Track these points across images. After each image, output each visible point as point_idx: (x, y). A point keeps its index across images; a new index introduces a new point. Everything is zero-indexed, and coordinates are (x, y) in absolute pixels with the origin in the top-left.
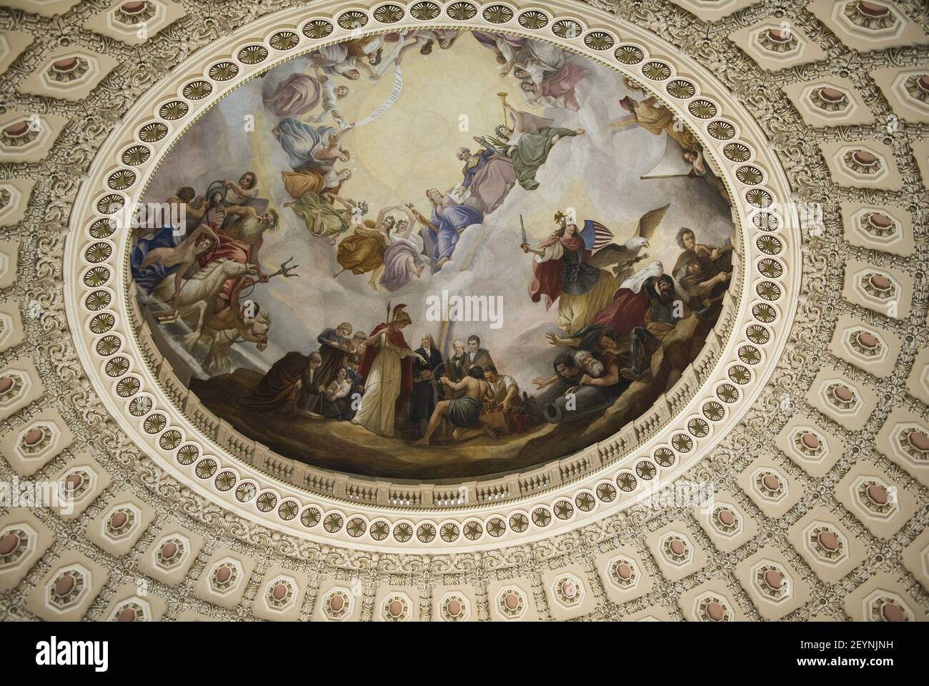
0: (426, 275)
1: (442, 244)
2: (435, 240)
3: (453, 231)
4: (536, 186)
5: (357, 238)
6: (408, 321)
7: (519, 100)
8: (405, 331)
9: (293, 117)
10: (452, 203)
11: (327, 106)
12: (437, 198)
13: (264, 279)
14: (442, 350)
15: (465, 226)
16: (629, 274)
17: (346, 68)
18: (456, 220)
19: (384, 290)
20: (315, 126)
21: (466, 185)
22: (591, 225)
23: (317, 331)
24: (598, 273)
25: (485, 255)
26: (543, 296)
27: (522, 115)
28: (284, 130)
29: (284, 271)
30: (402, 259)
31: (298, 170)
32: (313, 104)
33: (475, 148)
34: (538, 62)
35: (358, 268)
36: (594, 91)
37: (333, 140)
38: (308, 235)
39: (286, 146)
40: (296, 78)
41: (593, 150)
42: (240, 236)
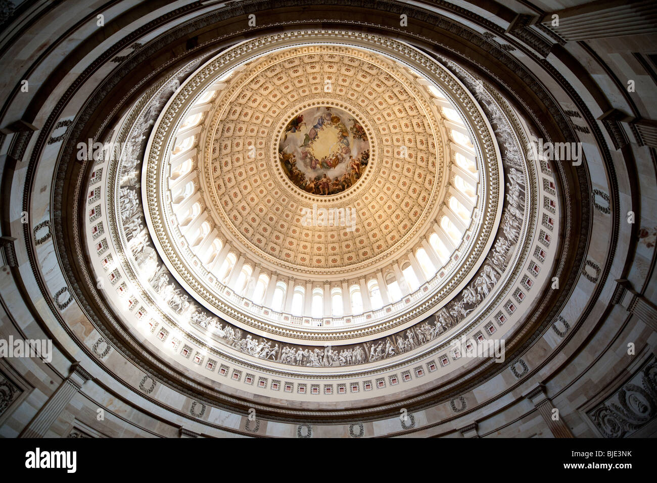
0: (323, 116)
3: (319, 124)
4: (305, 135)
5: (336, 122)
6: (326, 108)
7: (310, 150)
13: (353, 120)
18: (318, 126)
25: (312, 120)
26: (300, 116)
27: (309, 147)
28: (348, 145)
29: (350, 120)
30: (328, 118)
33: (316, 139)
35: (336, 117)
36: (299, 156)
37: (340, 141)
38: (345, 125)
40: (346, 154)
41: (297, 145)
42: (357, 129)
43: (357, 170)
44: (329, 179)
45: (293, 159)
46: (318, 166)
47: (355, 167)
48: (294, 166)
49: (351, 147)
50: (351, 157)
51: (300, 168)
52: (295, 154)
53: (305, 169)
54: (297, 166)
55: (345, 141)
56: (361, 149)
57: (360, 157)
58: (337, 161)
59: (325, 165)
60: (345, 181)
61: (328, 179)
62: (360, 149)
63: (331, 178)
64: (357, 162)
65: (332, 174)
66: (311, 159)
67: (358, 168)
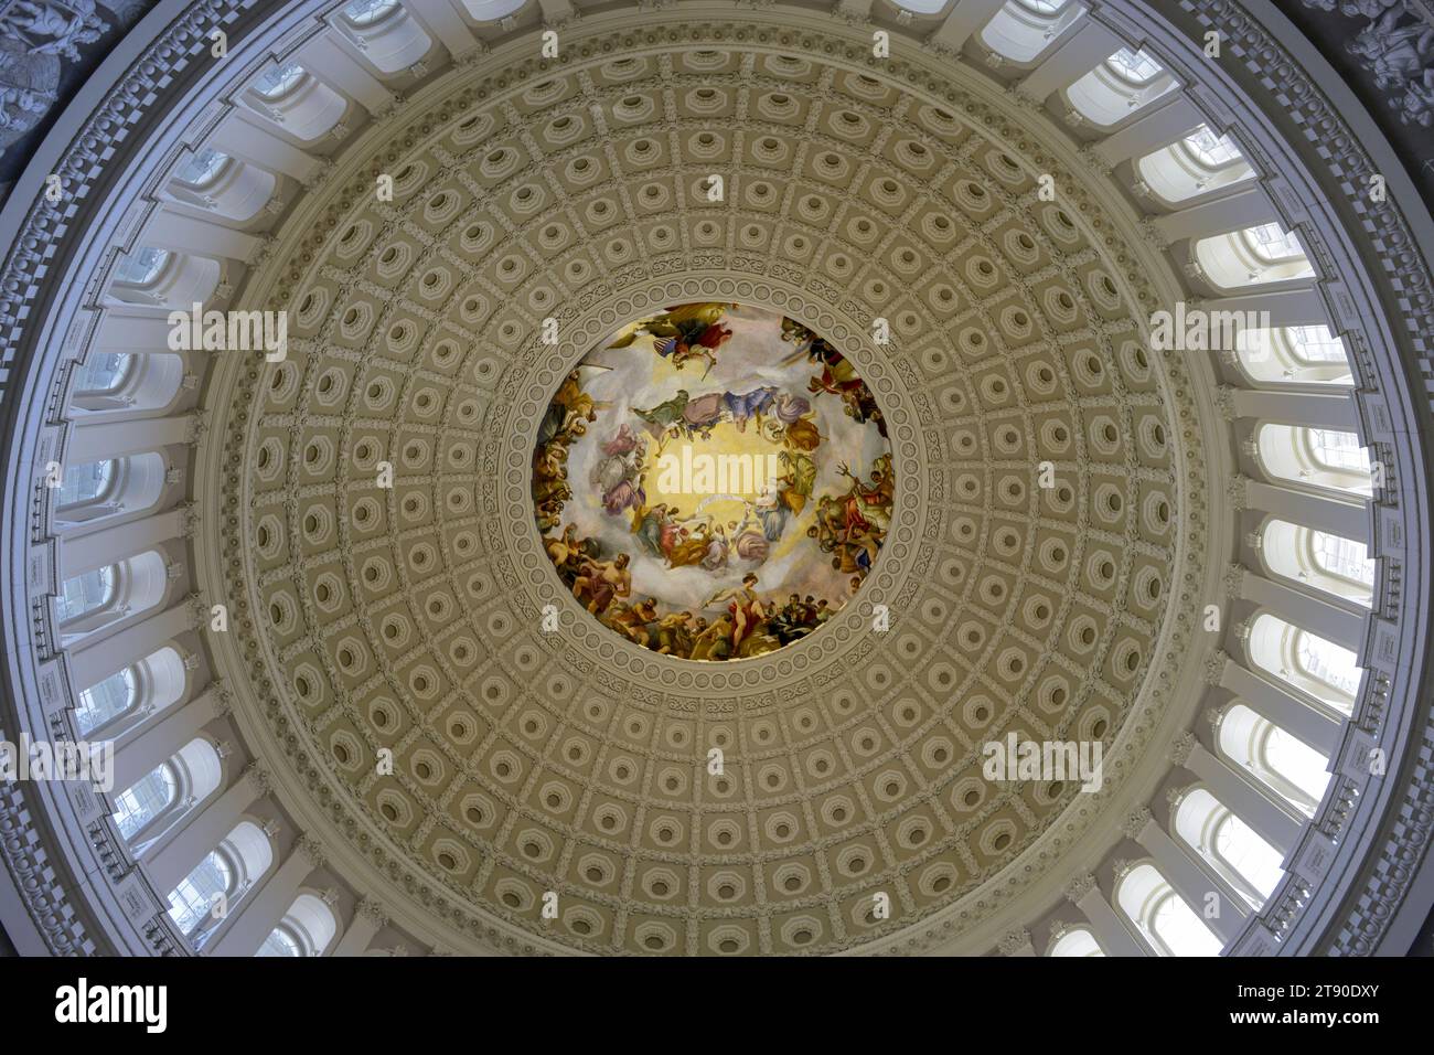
0: (783, 391)
1: (760, 398)
2: (762, 403)
3: (748, 400)
4: (681, 391)
5: (800, 444)
6: (814, 379)
8: (819, 376)
9: (765, 538)
10: (735, 415)
11: (746, 525)
12: (741, 425)
13: (856, 481)
14: (808, 349)
15: (739, 397)
16: (658, 318)
17: (719, 536)
18: (741, 405)
19: (811, 405)
20: (761, 521)
21: (720, 419)
22: (663, 353)
23: (861, 427)
24: (679, 326)
25: (741, 373)
26: (724, 330)
27: (657, 438)
28: (774, 536)
29: (846, 472)
30: (788, 410)
31: (790, 509)
32: (750, 533)
33: (697, 435)
34: (625, 465)
35: (814, 431)
36: (605, 432)
37: (761, 505)
38: (819, 474)
39: (782, 527)
40: (743, 556)
41: (632, 396)
42: (843, 513)
43: (738, 633)
44: (627, 583)
45: (584, 420)
46: (629, 515)
47: (741, 620)
48: (566, 443)
49: (776, 549)
50: (750, 578)
51: (571, 466)
52: (600, 415)
53: (586, 485)
54: (573, 451)
55: (775, 518)
56: (805, 581)
57: (782, 602)
58: (700, 555)
59: (652, 532)
60: (671, 632)
61: (622, 580)
62: (801, 576)
63: (636, 587)
64: (756, 608)
65: (651, 576)
66: (628, 476)
67: (747, 631)
